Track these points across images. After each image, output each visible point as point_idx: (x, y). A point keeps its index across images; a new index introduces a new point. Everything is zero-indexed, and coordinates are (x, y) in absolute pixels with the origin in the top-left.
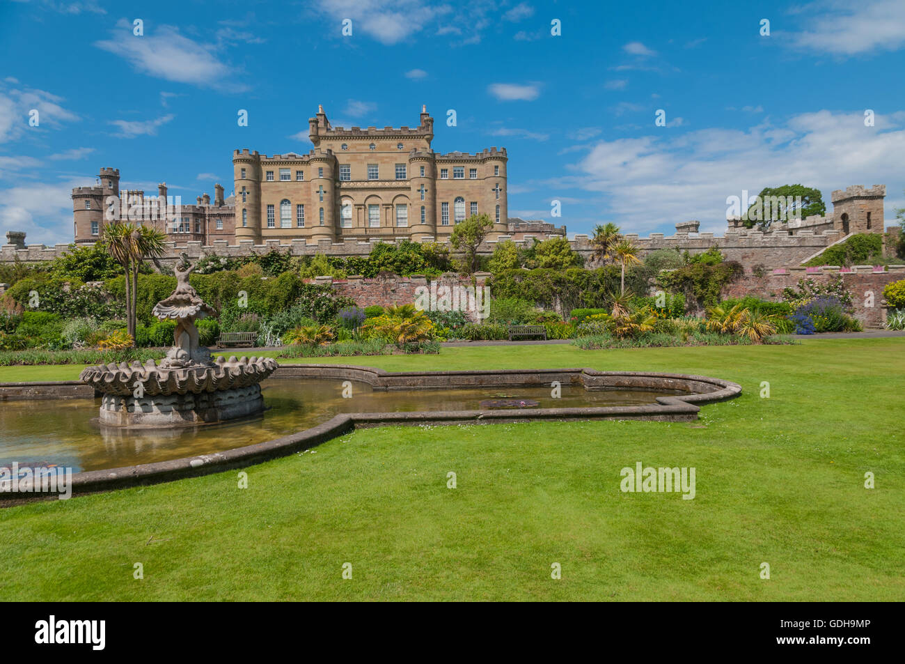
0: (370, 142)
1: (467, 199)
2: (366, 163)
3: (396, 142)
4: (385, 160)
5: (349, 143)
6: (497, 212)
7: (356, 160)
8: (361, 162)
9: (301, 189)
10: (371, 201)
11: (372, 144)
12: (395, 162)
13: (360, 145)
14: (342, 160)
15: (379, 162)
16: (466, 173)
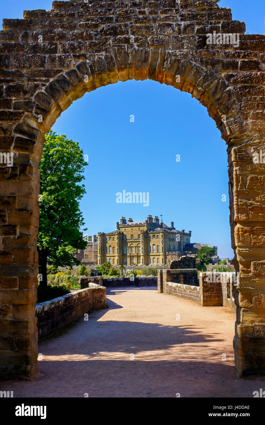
0: (131, 228)
1: (156, 245)
2: (130, 234)
3: (138, 228)
4: (136, 233)
5: (126, 228)
6: (163, 249)
7: (128, 233)
8: (129, 234)
9: (113, 243)
10: (132, 245)
11: (132, 229)
12: (137, 234)
13: (129, 229)
14: (125, 233)
15: (134, 234)
16: (156, 237)
